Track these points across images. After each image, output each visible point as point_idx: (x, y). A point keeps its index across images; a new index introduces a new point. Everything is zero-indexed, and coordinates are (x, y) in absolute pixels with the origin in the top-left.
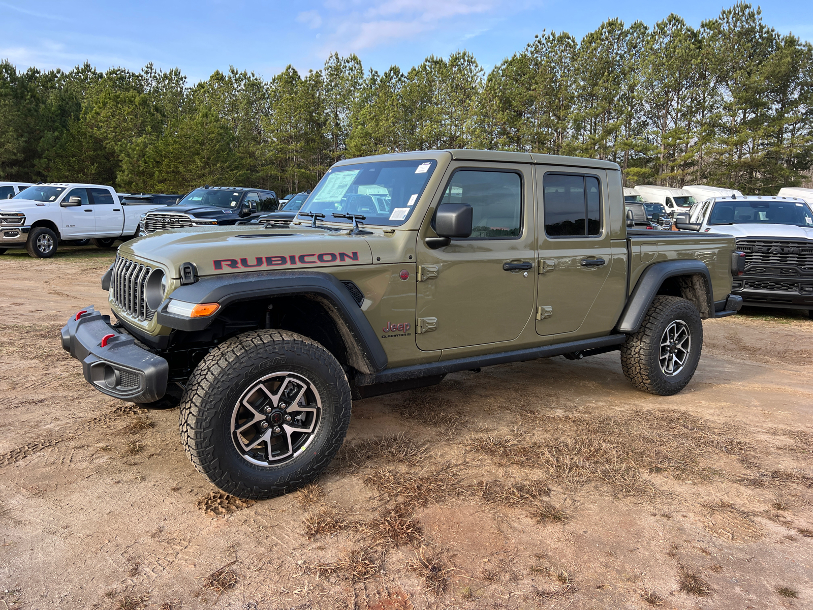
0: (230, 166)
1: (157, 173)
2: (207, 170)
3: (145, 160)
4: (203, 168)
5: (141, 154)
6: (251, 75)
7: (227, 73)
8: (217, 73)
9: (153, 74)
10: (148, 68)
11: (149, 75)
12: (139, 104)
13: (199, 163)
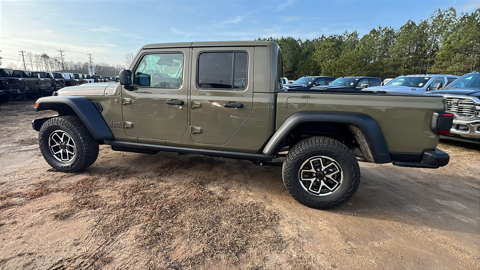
0: (365, 69)
1: (334, 73)
2: (354, 71)
3: (330, 68)
4: (352, 70)
5: (329, 66)
6: (390, 28)
7: (377, 29)
8: (373, 30)
9: (347, 35)
10: (345, 32)
11: (345, 35)
12: (331, 47)
13: (350, 69)
